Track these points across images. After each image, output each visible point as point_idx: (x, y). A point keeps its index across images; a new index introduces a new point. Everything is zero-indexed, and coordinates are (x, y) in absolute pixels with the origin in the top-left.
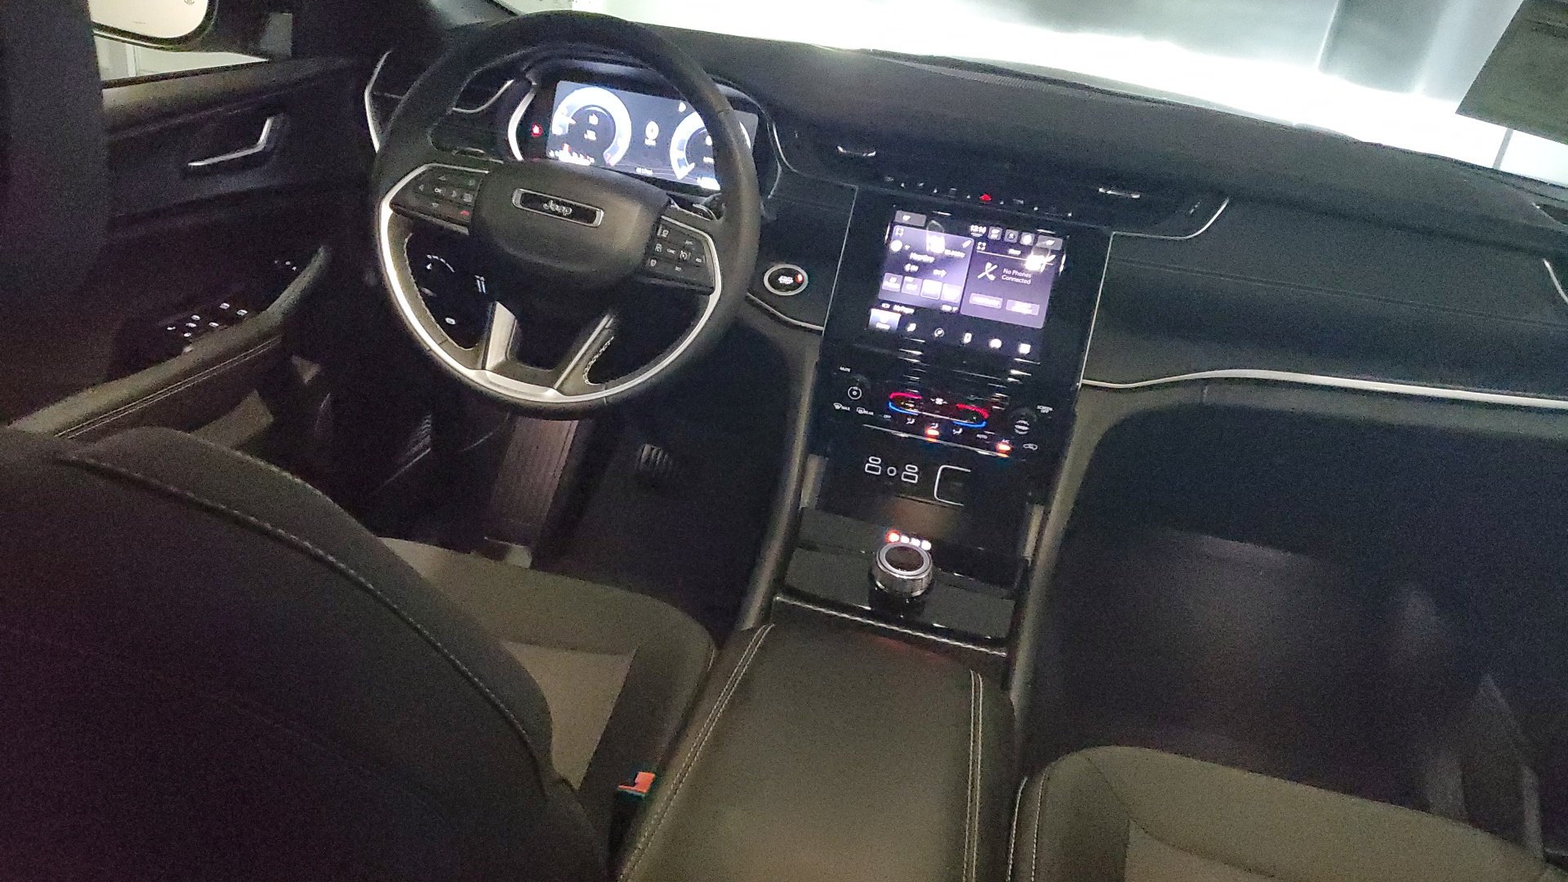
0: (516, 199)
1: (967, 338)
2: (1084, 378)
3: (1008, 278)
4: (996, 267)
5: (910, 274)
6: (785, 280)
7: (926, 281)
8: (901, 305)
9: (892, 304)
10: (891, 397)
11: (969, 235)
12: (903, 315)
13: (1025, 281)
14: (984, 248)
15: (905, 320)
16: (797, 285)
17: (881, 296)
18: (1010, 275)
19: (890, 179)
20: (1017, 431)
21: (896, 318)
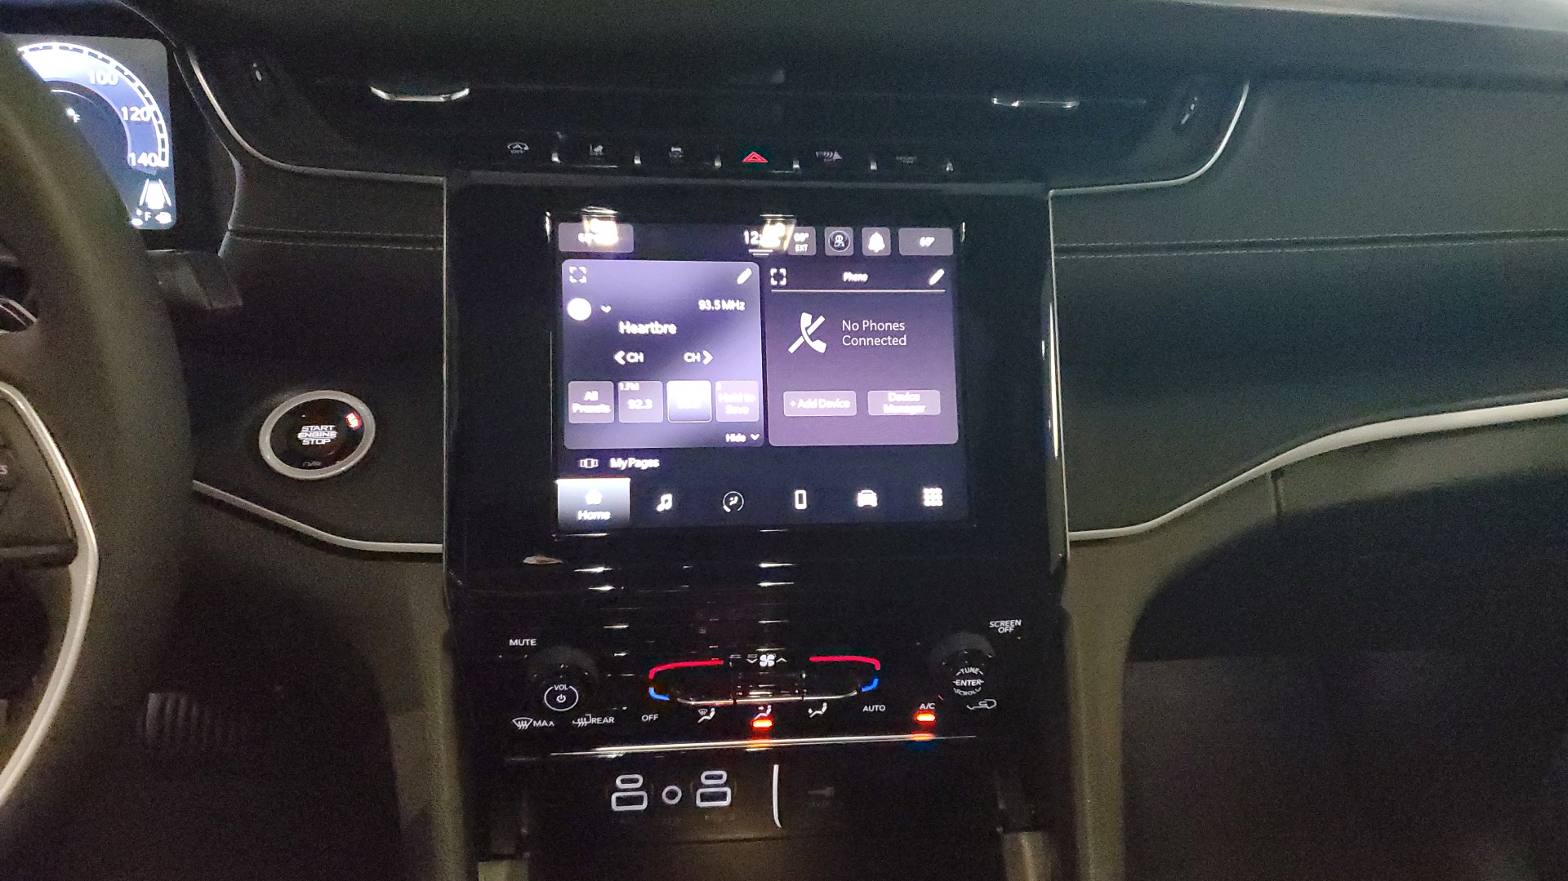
1: (801, 501)
2: (1070, 531)
3: (858, 342)
4: (821, 320)
5: (631, 372)
6: (317, 435)
7: (671, 385)
8: (624, 454)
9: (604, 455)
10: (651, 676)
11: (742, 253)
12: (630, 472)
13: (895, 341)
14: (783, 282)
15: (644, 487)
16: (349, 440)
17: (571, 442)
18: (858, 334)
19: (519, 148)
20: (958, 691)
21: (621, 488)
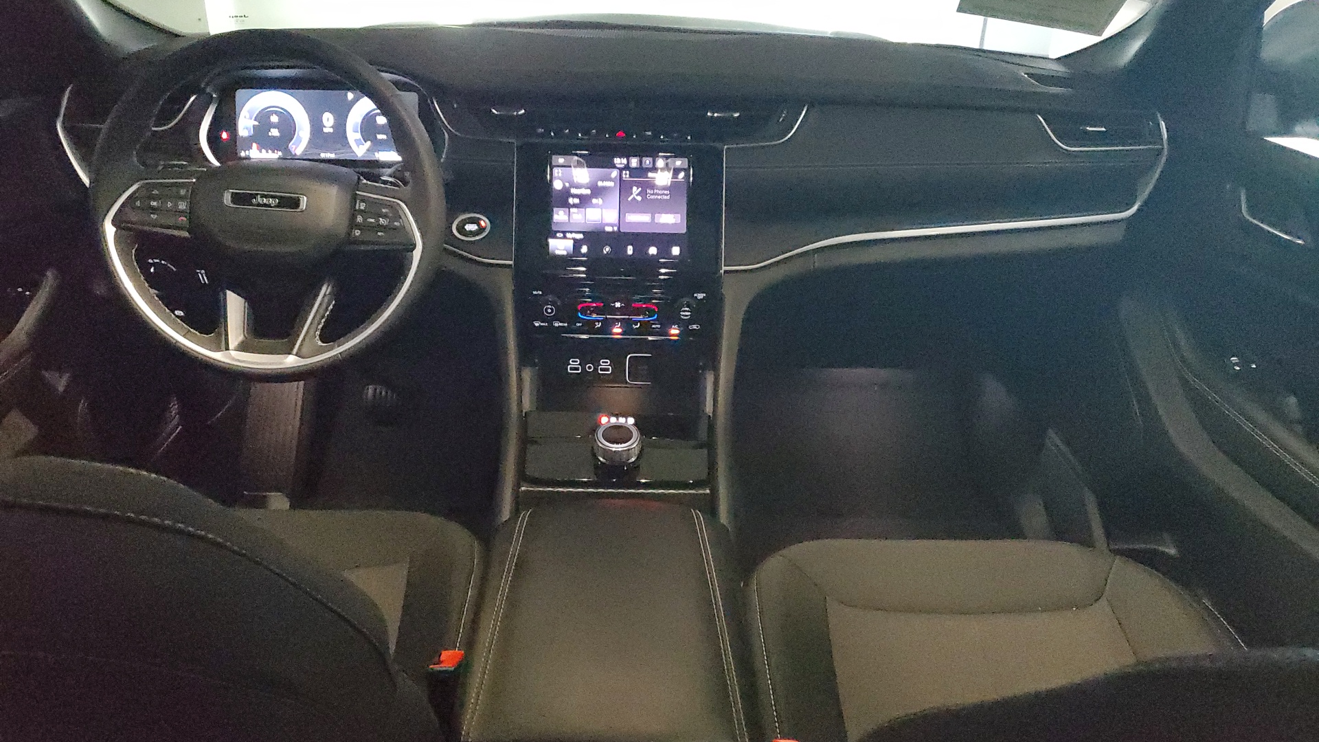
0: (227, 198)
1: (630, 250)
2: (725, 266)
3: (652, 197)
4: (640, 189)
5: (575, 206)
6: (471, 227)
7: (587, 209)
8: (571, 232)
9: (564, 233)
10: (579, 308)
11: (614, 166)
12: (575, 240)
13: (665, 197)
14: (628, 176)
15: (577, 244)
16: (481, 230)
17: (554, 228)
18: (653, 194)
19: (541, 130)
20: (682, 317)
21: (570, 244)
